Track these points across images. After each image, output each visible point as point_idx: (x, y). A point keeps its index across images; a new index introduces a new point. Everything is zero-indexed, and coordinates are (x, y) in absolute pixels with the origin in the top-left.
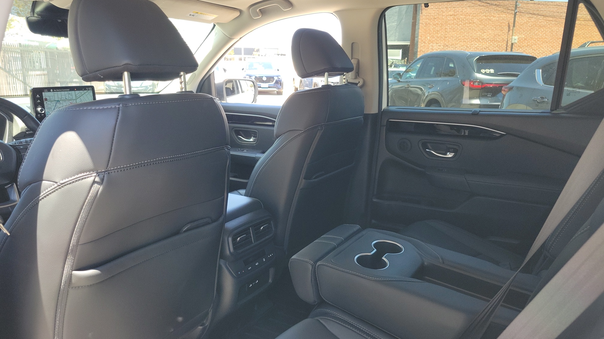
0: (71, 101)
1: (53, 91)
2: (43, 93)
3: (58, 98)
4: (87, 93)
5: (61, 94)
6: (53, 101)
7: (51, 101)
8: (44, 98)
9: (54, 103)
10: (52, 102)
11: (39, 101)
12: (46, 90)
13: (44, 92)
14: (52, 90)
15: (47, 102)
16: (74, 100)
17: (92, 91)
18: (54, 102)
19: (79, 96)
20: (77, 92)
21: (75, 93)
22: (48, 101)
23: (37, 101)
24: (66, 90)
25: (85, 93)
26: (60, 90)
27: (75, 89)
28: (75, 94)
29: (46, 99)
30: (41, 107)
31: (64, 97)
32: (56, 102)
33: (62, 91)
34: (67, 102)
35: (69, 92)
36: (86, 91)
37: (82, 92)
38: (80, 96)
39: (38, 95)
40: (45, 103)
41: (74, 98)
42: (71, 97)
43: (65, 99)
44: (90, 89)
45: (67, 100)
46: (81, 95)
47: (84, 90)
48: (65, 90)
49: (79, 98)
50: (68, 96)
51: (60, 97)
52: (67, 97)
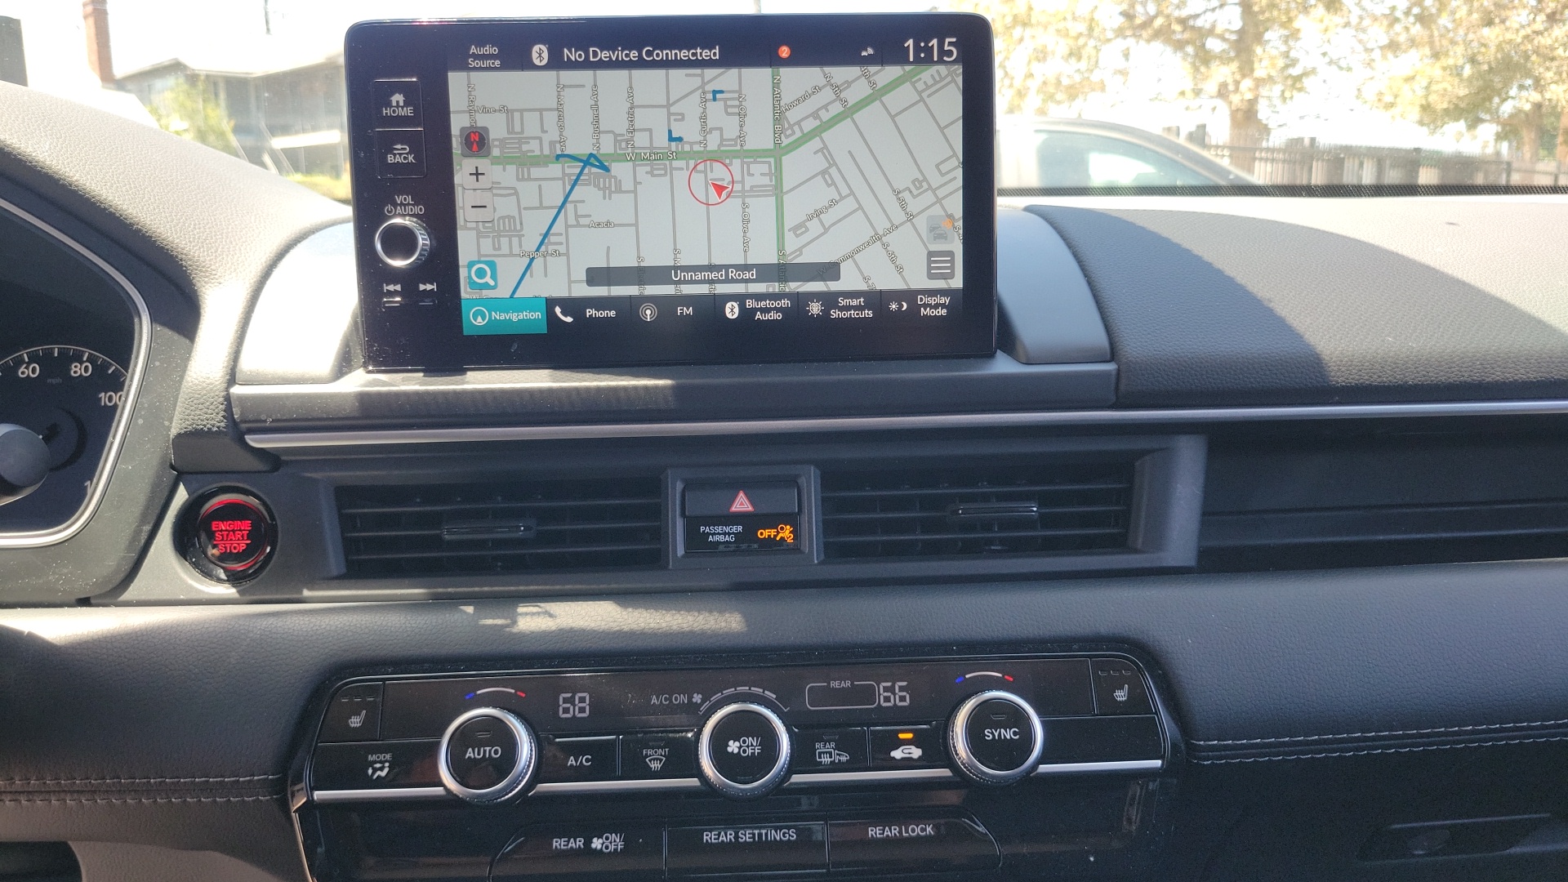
0: (719, 172)
1: (556, 62)
2: (456, 82)
3: (597, 132)
4: (906, 93)
5: (631, 95)
6: (540, 161)
7: (526, 162)
8: (455, 130)
9: (551, 181)
10: (536, 172)
11: (401, 154)
12: (481, 44)
13: (464, 67)
14: (540, 53)
15: (482, 164)
16: (757, 154)
17: (959, 69)
18: (555, 169)
19: (809, 125)
20: (798, 79)
21: (776, 85)
22: (503, 161)
23: (391, 150)
24: (683, 54)
25: (877, 94)
26: (620, 55)
27: (785, 52)
28: (776, 97)
29: (477, 142)
30: (420, 209)
31: (654, 127)
32: (574, 169)
33: (641, 64)
34: (681, 177)
35: (710, 73)
36: (892, 72)
37: (849, 84)
38: (825, 116)
39: (398, 98)
40: (462, 176)
41: (760, 136)
42: (731, 127)
43: (661, 141)
44: (943, 53)
45: (678, 156)
46: (837, 108)
47: (881, 59)
48: (672, 54)
49: (816, 143)
50: (703, 118)
51: (614, 118)
52: (689, 130)
